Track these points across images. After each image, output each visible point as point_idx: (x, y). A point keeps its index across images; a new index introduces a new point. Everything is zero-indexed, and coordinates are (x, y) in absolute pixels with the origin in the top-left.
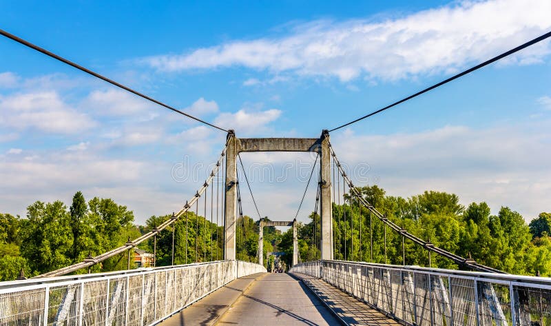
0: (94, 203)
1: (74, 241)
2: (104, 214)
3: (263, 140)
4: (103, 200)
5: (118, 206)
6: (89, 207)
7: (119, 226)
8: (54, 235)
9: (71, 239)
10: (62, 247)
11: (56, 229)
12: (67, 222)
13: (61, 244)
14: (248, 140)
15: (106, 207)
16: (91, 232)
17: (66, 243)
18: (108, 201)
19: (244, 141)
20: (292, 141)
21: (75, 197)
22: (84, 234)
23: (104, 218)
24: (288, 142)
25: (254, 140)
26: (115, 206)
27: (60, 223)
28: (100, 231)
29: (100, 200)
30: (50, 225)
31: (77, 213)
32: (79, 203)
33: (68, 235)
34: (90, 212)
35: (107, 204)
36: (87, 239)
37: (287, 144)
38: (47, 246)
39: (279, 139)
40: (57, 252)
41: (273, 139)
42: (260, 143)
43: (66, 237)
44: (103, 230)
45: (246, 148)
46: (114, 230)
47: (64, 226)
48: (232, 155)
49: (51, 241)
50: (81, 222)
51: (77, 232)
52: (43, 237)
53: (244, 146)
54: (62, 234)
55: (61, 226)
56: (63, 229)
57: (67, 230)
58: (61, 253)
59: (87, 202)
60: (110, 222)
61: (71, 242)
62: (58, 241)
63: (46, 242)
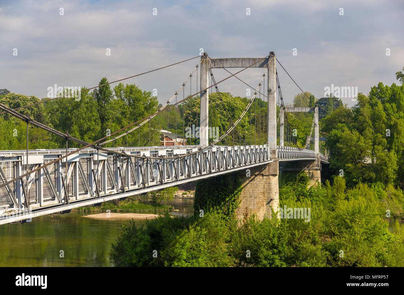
0: (119, 88)
1: (102, 127)
2: (129, 101)
3: (227, 60)
4: (127, 87)
5: (143, 92)
6: (114, 93)
7: (143, 113)
8: (82, 121)
9: (98, 124)
10: (90, 133)
11: (84, 115)
12: (94, 108)
13: (89, 129)
14: (216, 60)
15: (131, 93)
16: (117, 118)
17: (94, 129)
18: (132, 87)
19: (213, 61)
20: (248, 60)
21: (101, 83)
22: (111, 120)
23: (130, 103)
24: (245, 61)
25: (221, 60)
26: (139, 91)
27: (87, 108)
28: (125, 117)
29: (125, 86)
30: (79, 111)
31: (103, 99)
32: (104, 89)
33: (95, 121)
34: (115, 98)
35: (131, 90)
36: (113, 124)
37: (244, 63)
38: (76, 132)
39: (238, 59)
40: (86, 137)
41: (234, 59)
42: (225, 61)
43: (94, 123)
44: (128, 116)
45: (215, 66)
46: (140, 116)
47: (91, 112)
48: (204, 71)
49: (79, 127)
50: (108, 108)
51: (104, 118)
52: (73, 123)
53: (213, 64)
54: (90, 120)
55: (88, 112)
56: (90, 114)
57: (94, 116)
58: (90, 138)
59: (112, 87)
60: (135, 108)
61: (98, 128)
62: (86, 127)
63: (75, 127)
